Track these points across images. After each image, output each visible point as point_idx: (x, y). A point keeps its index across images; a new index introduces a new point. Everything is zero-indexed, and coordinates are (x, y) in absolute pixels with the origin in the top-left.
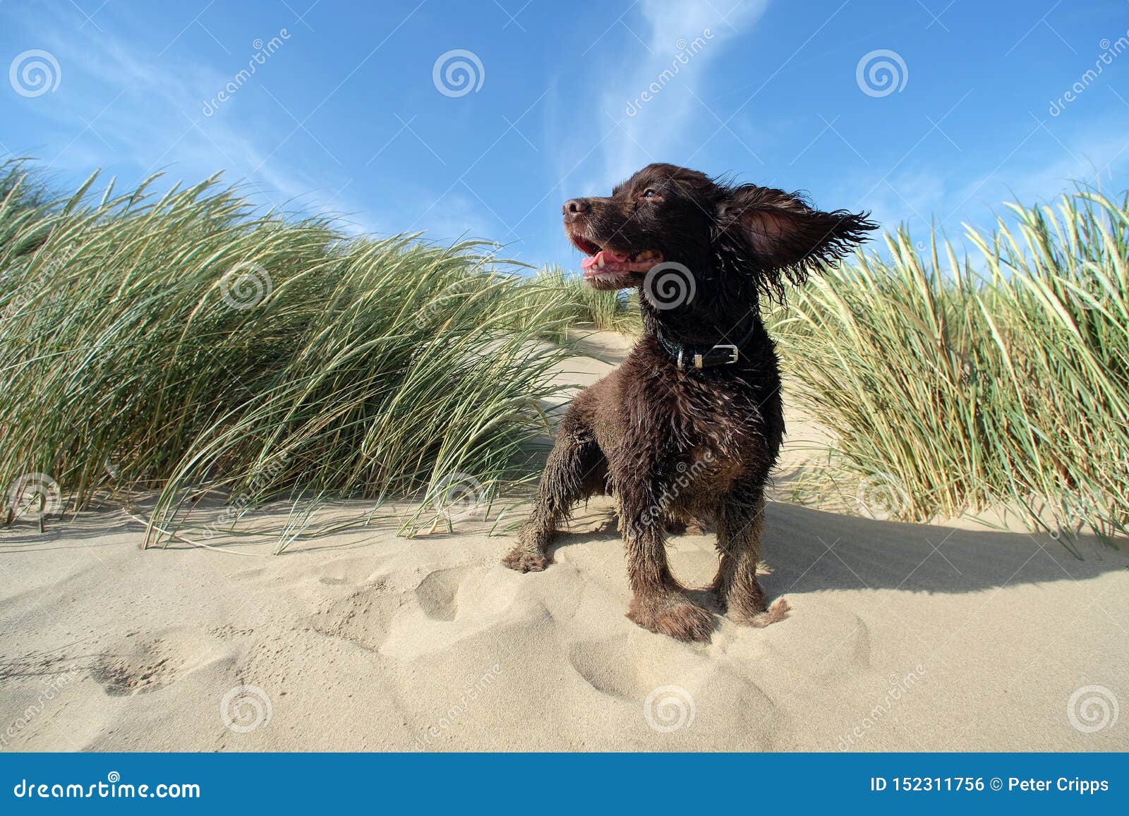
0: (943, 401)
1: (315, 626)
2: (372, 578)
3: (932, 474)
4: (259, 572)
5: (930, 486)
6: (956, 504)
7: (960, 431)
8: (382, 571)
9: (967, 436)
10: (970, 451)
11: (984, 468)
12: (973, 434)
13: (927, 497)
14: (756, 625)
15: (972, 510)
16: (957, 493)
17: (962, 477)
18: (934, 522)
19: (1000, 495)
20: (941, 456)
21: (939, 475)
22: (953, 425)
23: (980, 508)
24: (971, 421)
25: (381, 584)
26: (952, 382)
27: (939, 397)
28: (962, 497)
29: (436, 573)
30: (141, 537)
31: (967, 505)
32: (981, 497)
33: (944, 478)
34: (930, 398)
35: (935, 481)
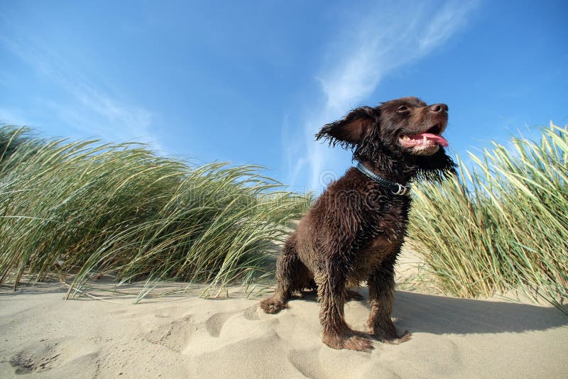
0: (474, 237)
1: (148, 338)
2: (184, 315)
3: (474, 274)
4: (124, 312)
5: (474, 281)
6: (489, 290)
7: (485, 251)
8: (189, 313)
9: (489, 254)
10: (492, 262)
11: (501, 270)
12: (492, 251)
13: (473, 286)
14: (394, 344)
15: (498, 292)
16: (489, 285)
17: (490, 276)
18: (479, 299)
19: (512, 284)
20: (477, 263)
21: (478, 274)
22: (481, 248)
23: (502, 292)
24: (490, 246)
25: (187, 319)
26: (477, 226)
27: (472, 233)
28: (492, 287)
29: (217, 315)
30: (65, 295)
31: (495, 291)
32: (501, 285)
33: (481, 276)
34: (467, 234)
35: (476, 278)
